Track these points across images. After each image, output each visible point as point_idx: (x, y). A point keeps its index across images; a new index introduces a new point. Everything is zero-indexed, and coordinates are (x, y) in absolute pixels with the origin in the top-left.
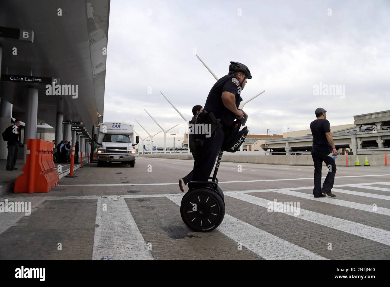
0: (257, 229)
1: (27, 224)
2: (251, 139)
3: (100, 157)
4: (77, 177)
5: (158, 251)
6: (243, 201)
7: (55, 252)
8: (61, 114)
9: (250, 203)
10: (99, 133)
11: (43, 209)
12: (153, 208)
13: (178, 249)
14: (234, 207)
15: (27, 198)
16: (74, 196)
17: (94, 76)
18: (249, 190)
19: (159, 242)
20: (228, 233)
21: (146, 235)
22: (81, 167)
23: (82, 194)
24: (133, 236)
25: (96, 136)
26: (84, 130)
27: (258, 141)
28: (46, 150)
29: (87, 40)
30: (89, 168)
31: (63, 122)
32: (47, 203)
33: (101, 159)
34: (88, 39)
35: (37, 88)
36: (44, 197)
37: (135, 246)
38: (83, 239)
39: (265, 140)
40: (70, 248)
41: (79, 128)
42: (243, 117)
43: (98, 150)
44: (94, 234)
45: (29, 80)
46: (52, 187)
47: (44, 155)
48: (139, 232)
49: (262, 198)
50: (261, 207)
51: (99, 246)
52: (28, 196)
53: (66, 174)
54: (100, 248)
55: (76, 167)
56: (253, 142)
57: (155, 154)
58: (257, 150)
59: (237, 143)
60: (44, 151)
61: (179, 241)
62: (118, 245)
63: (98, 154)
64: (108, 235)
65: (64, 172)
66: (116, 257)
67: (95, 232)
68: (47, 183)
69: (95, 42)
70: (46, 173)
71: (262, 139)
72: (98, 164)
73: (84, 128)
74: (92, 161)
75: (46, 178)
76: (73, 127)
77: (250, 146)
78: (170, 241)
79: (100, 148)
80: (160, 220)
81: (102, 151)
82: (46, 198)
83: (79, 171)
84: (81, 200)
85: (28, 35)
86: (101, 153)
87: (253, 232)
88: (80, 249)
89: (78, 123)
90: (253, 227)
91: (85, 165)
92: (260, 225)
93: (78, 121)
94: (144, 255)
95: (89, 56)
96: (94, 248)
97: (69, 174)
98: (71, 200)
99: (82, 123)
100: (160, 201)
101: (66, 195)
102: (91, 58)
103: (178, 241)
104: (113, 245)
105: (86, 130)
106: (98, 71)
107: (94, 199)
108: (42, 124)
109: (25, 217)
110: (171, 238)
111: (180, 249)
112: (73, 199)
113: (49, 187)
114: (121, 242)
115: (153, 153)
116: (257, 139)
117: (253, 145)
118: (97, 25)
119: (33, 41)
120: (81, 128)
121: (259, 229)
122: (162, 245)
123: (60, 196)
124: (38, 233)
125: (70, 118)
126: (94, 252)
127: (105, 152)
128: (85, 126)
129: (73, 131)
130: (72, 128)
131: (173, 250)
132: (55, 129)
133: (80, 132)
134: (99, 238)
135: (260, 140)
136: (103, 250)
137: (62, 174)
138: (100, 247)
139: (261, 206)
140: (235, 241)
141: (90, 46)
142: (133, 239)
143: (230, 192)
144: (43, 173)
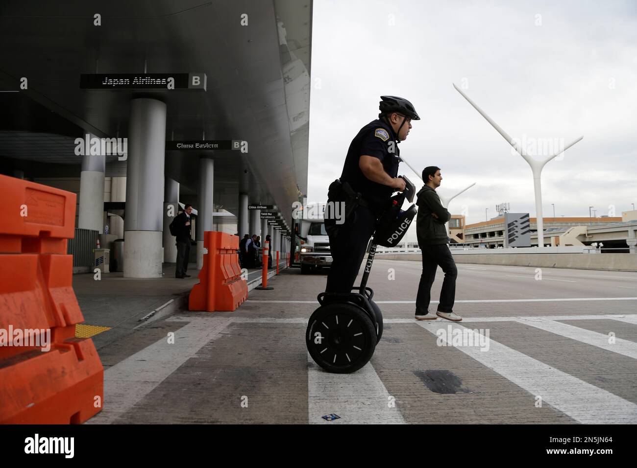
0: (591, 386)
1: (210, 356)
2: (558, 224)
3: (304, 259)
4: (273, 289)
5: (414, 412)
6: (556, 335)
7: (253, 401)
8: (246, 194)
9: (570, 339)
10: (303, 222)
11: (229, 336)
12: (397, 341)
13: (447, 411)
14: (539, 344)
15: (206, 318)
16: (271, 317)
17: (292, 134)
18: (563, 314)
19: (413, 396)
20: (536, 389)
21: (391, 385)
22: (276, 275)
23: (282, 314)
24: (370, 385)
25: (297, 226)
26: (279, 217)
27: (571, 229)
28: (229, 247)
29: (281, 78)
30: (288, 276)
31: (248, 206)
32: (234, 327)
33: (306, 262)
34: (282, 76)
35: (211, 157)
36: (229, 319)
37: (374, 400)
38: (292, 385)
39: (586, 227)
40: (274, 397)
41: (271, 214)
42: (405, 188)
43: (301, 248)
44: (307, 377)
45: (201, 146)
46: (239, 303)
47: (227, 256)
48: (379, 379)
49: (593, 330)
50: (591, 346)
51: (316, 396)
52: (208, 316)
53: (256, 284)
54: (319, 401)
55: (271, 274)
56: (562, 231)
57: (389, 253)
58: (571, 245)
59: (396, 232)
60: (227, 250)
61: (448, 398)
62: (346, 397)
63: (302, 253)
64: (330, 381)
65: (254, 281)
66: (346, 416)
67: (309, 375)
68: (232, 297)
69: (292, 81)
70: (230, 283)
71: (579, 224)
72: (302, 269)
73: (279, 214)
74: (293, 265)
75: (231, 290)
76: (263, 214)
77: (557, 238)
78: (431, 397)
79: (305, 245)
80: (411, 361)
81: (308, 248)
82: (232, 320)
83: (274, 280)
84: (282, 324)
85: (200, 80)
86: (306, 252)
87: (583, 391)
88: (289, 399)
89: (270, 207)
90: (581, 381)
91: (282, 272)
92: (596, 379)
93: (269, 204)
94: (390, 417)
95: (284, 102)
96: (309, 400)
97: (261, 285)
98: (267, 323)
99: (275, 207)
100: (407, 329)
101: (260, 316)
102: (286, 106)
103: (446, 398)
104: (338, 397)
105: (282, 218)
106: (297, 125)
107: (302, 324)
108: (219, 210)
109: (207, 347)
110: (434, 391)
111: (451, 411)
112: (270, 322)
113: (235, 303)
114: (351, 393)
115: (386, 252)
116: (569, 224)
117: (561, 237)
118: (292, 54)
119: (205, 88)
120: (275, 214)
121: (594, 387)
122: (419, 402)
123: (251, 317)
124: (226, 371)
125: (258, 199)
126: (310, 406)
127: (312, 251)
128: (280, 212)
129: (263, 220)
130: (261, 215)
131: (439, 412)
132: (236, 218)
133: (273, 221)
134: (316, 384)
135: (576, 226)
136: (325, 403)
137: (251, 285)
138: (318, 398)
139: (592, 344)
140: (549, 405)
141: (285, 88)
142: (370, 390)
143: (528, 318)
144: (227, 282)
